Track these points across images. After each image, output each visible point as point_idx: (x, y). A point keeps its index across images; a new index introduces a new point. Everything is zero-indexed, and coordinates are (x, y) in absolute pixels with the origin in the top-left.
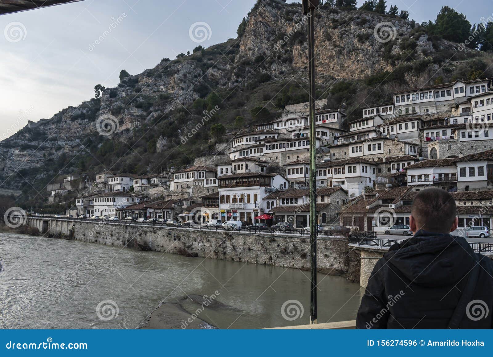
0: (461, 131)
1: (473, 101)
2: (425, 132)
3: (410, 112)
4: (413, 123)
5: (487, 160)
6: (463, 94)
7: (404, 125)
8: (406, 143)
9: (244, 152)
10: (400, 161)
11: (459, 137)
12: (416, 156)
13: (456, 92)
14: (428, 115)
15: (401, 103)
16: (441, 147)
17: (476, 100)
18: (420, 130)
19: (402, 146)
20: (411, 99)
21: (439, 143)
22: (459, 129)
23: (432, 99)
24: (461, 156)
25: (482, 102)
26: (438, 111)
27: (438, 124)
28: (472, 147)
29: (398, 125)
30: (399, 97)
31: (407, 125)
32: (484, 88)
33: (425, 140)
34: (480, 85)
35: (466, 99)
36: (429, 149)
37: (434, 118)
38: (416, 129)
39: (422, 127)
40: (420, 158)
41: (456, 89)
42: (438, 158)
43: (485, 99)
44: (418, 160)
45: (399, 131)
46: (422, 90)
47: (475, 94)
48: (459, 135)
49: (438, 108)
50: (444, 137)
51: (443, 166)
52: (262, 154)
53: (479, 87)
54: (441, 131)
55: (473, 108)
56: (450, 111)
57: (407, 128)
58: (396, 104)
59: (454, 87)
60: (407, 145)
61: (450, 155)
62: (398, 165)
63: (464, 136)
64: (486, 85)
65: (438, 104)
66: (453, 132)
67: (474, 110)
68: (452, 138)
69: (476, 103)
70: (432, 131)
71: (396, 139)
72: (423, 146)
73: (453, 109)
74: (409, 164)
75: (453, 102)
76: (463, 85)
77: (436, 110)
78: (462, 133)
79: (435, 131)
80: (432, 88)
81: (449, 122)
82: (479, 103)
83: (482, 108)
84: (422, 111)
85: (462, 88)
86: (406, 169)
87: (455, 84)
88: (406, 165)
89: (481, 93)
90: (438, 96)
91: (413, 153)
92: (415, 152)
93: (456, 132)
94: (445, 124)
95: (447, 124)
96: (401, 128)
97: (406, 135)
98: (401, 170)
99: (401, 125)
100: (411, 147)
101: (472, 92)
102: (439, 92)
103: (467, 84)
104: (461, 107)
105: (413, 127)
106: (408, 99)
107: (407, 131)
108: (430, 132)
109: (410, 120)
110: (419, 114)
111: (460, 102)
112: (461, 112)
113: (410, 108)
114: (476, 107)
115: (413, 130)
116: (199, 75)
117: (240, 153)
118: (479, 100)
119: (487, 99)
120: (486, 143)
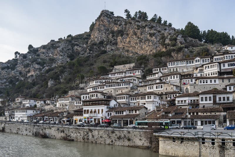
0: (200, 80)
1: (204, 66)
2: (183, 80)
3: (175, 71)
4: (177, 76)
5: (213, 94)
6: (199, 63)
7: (173, 77)
8: (174, 85)
9: (95, 88)
10: (172, 94)
12: (179, 92)
13: (196, 62)
14: (183, 72)
15: (171, 66)
16: (190, 87)
17: (206, 66)
18: (181, 79)
19: (172, 86)
20: (175, 65)
21: (190, 85)
22: (199, 79)
23: (185, 65)
24: (200, 92)
25: (208, 67)
26: (188, 71)
27: (189, 77)
28: (205, 87)
29: (170, 77)
30: (170, 63)
31: (174, 77)
32: (208, 60)
33: (183, 84)
34: (207, 59)
35: (201, 65)
36: (185, 88)
37: (186, 73)
38: (178, 78)
39: (181, 78)
40: (181, 92)
41: (196, 60)
42: (189, 93)
43: (210, 65)
44: (180, 93)
45: (170, 80)
46: (181, 60)
47: (205, 63)
48: (199, 82)
49: (188, 69)
50: (191, 83)
51: (193, 96)
52: (104, 89)
53: (206, 60)
54: (190, 80)
55: (204, 70)
56: (193, 71)
57: (174, 78)
58: (169, 67)
59: (195, 60)
60: (175, 86)
61: (194, 91)
62: (171, 96)
63: (201, 82)
64: (210, 59)
65: (188, 67)
66: (196, 80)
67: (205, 70)
68: (195, 83)
69: (206, 67)
70: (186, 80)
71: (169, 83)
72: (182, 87)
73: (195, 70)
74: (176, 95)
75: (195, 66)
76: (199, 59)
77: (187, 70)
79: (187, 80)
80: (185, 60)
81: (194, 76)
82: (207, 67)
83: (209, 70)
84: (181, 70)
85: (199, 60)
86: (175, 98)
87: (196, 58)
89: (207, 63)
90: (188, 64)
91: (177, 90)
92: (178, 89)
93: (197, 81)
94: (192, 77)
95: (193, 76)
96: (171, 78)
97: (174, 81)
98: (172, 98)
99: (171, 77)
100: (176, 87)
101: (203, 62)
102: (188, 62)
103: (201, 58)
104: (199, 69)
105: (177, 78)
106: (174, 64)
107: (174, 79)
108: (185, 80)
109: (176, 74)
110: (179, 71)
111: (198, 67)
112: (199, 71)
113: (175, 69)
114: (205, 69)
115: (177, 79)
116: (70, 49)
117: (93, 88)
118: (207, 66)
119: (211, 66)
120: (211, 86)
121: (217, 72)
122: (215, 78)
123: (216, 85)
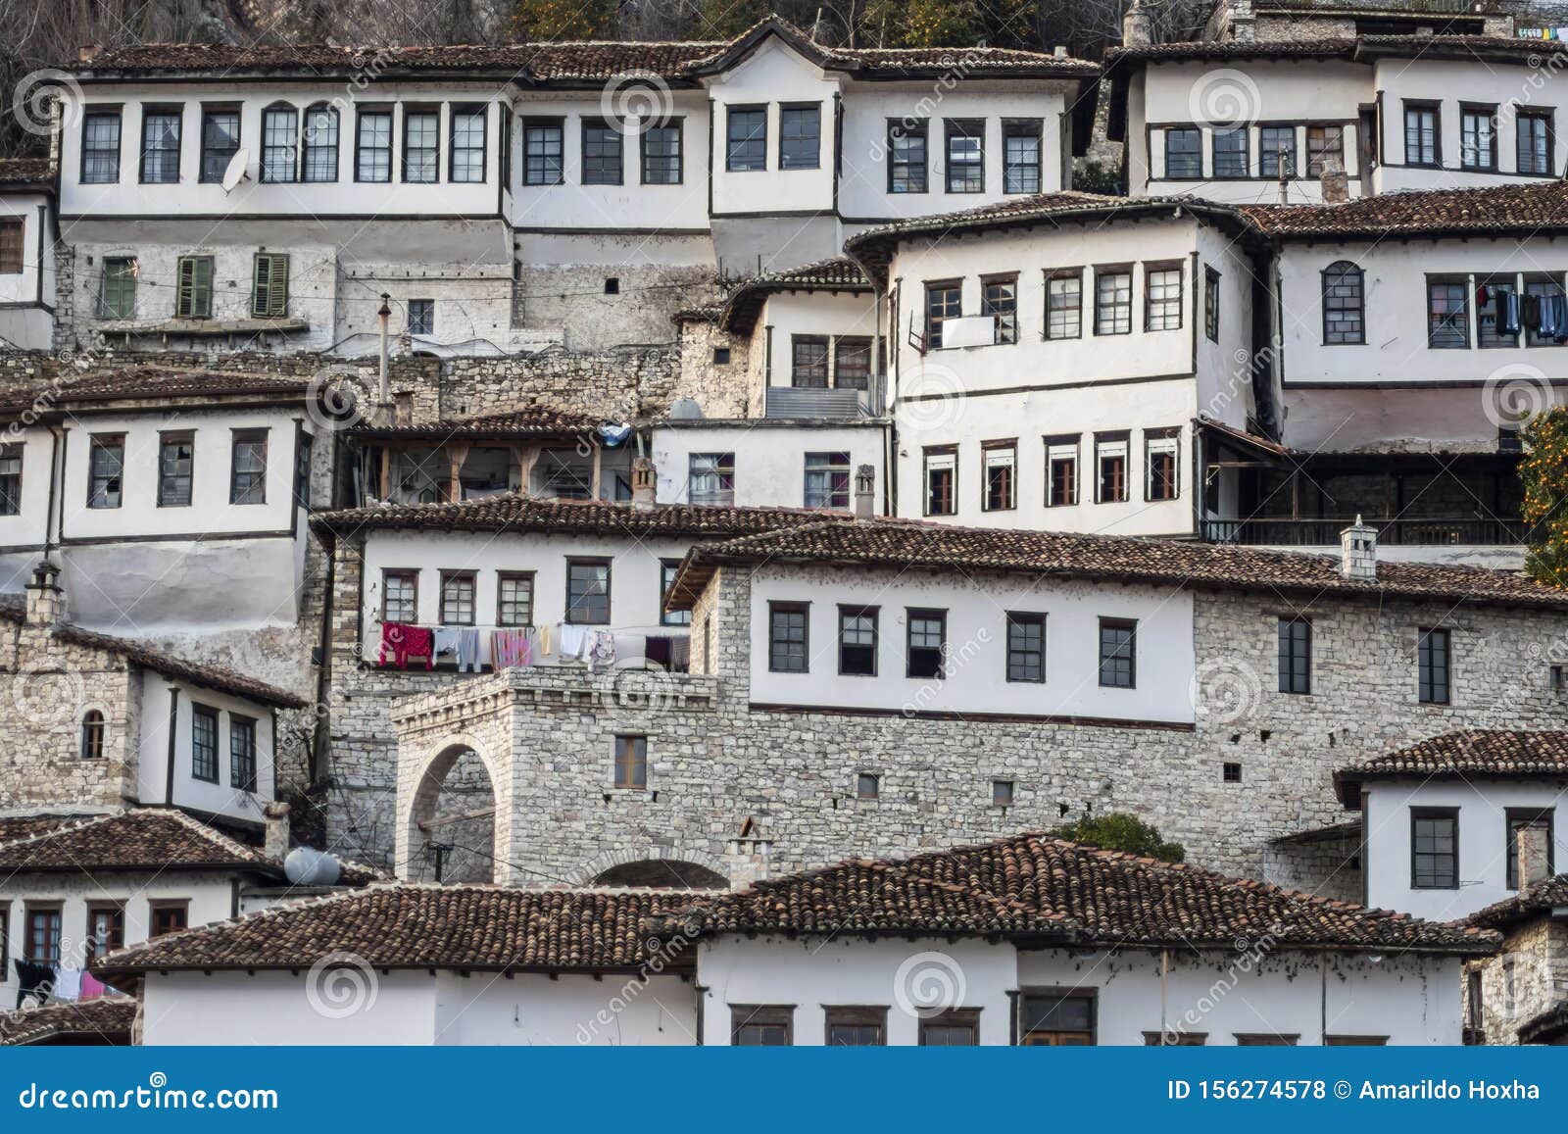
0: (766, 590)
1: (912, 273)
2: (381, 555)
3: (231, 308)
4: (251, 441)
5: (1029, 942)
6: (810, 188)
7: (142, 445)
8: (143, 665)
10: (67, 875)
11: (745, 658)
12: (253, 835)
13: (746, 154)
14: (423, 364)
15: (127, 195)
16: (537, 747)
17: (940, 264)
18: (326, 533)
19: (110, 690)
20: (246, 159)
21: (525, 696)
22: (742, 563)
23: (481, 198)
24: (743, 870)
25: (998, 296)
26: (535, 340)
27: (530, 489)
28: (870, 781)
29: (79, 439)
30: (113, 113)
31: (177, 450)
32: (1023, 151)
33: (373, 648)
34: (995, 112)
35: (831, 245)
36: (412, 763)
37: (480, 405)
38: (276, 508)
39: (347, 494)
40: (301, 861)
41: (747, 114)
42: (503, 878)
43: (1031, 262)
44: (270, 880)
45: (81, 520)
46: (395, 74)
47: (936, 203)
48: (738, 631)
49: (536, 307)
50: (577, 640)
51: (553, 972)
53: (976, 127)
54: (548, 563)
55: (908, 355)
56: (658, 354)
57: (174, 488)
58: (81, 198)
59: (723, 95)
60: (160, 694)
61: (627, 855)
62: (44, 915)
63: (789, 653)
64: (1050, 113)
65: (539, 254)
66: (682, 597)
67: (912, 372)
68: (660, 651)
69: (943, 297)
70: (459, 554)
71: (39, 606)
72: (344, 718)
73: (700, 341)
74: (167, 917)
75: (702, 257)
76: (819, 88)
77: (519, 321)
78: (777, 608)
79: (487, 559)
80: (490, 73)
81: (649, 476)
82: (972, 297)
83: (1002, 366)
84: (363, 311)
85: (799, 111)
86: (129, 976)
87: (734, 60)
88: (137, 932)
89: (993, 195)
90: (543, 170)
91: (222, 798)
92: (245, 780)
93: (715, 600)
94: (600, 492)
95: (624, 486)
96: (106, 484)
97: (165, 567)
98: (68, 985)
99: (108, 447)
100: (205, 714)
101: (908, 172)
102: (557, 123)
103: (867, 75)
104: (782, 320)
105: (246, 485)
106: (216, 155)
107: (175, 519)
108: (430, 557)
109: (220, 398)
110: (321, 340)
111: (774, 268)
112: (783, 378)
113: (234, 267)
114: (932, 340)
115: (248, 517)
118: (970, 265)
119: (1053, 276)
120: (1011, 757)
121: (1185, 452)
122: (1126, 581)
123: (1148, 754)
